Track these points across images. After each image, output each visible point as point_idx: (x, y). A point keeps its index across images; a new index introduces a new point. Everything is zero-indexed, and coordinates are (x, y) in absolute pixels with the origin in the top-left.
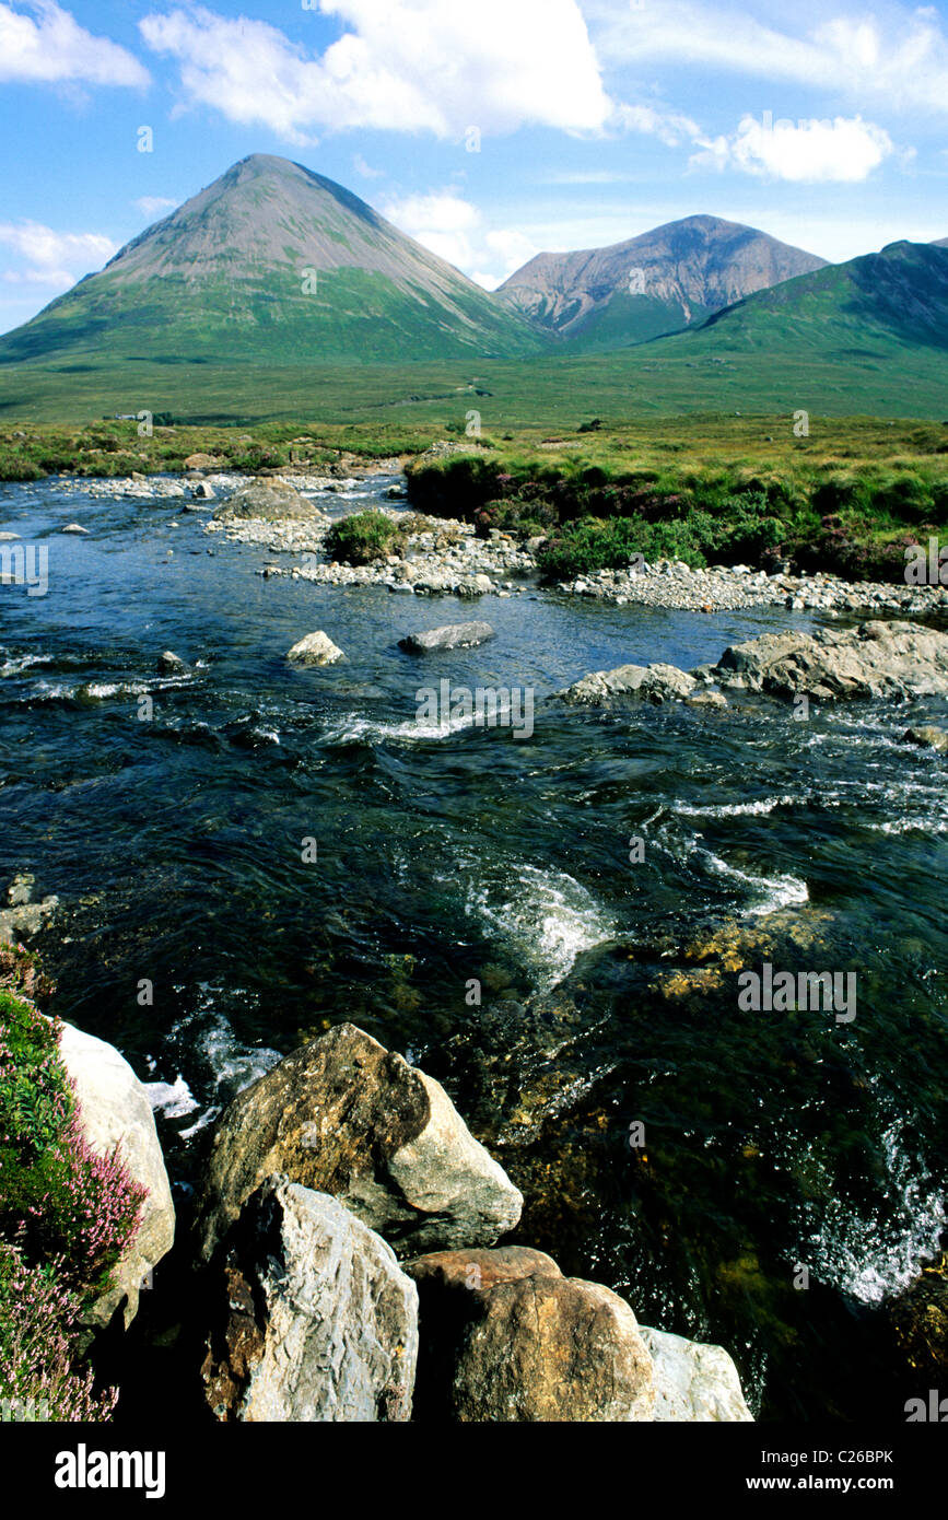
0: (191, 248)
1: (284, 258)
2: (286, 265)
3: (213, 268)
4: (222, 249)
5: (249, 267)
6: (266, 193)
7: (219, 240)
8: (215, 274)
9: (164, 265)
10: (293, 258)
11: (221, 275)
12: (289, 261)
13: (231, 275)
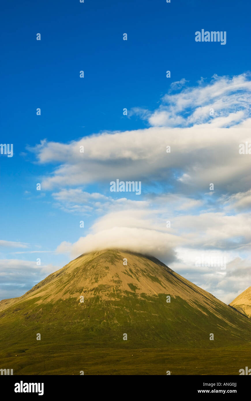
0: (80, 285)
1: (129, 290)
2: (131, 293)
3: (91, 295)
4: (96, 285)
5: (113, 295)
6: (116, 258)
7: (94, 281)
8: (94, 298)
9: (65, 294)
10: (134, 290)
11: (97, 299)
12: (133, 292)
13: (103, 299)
